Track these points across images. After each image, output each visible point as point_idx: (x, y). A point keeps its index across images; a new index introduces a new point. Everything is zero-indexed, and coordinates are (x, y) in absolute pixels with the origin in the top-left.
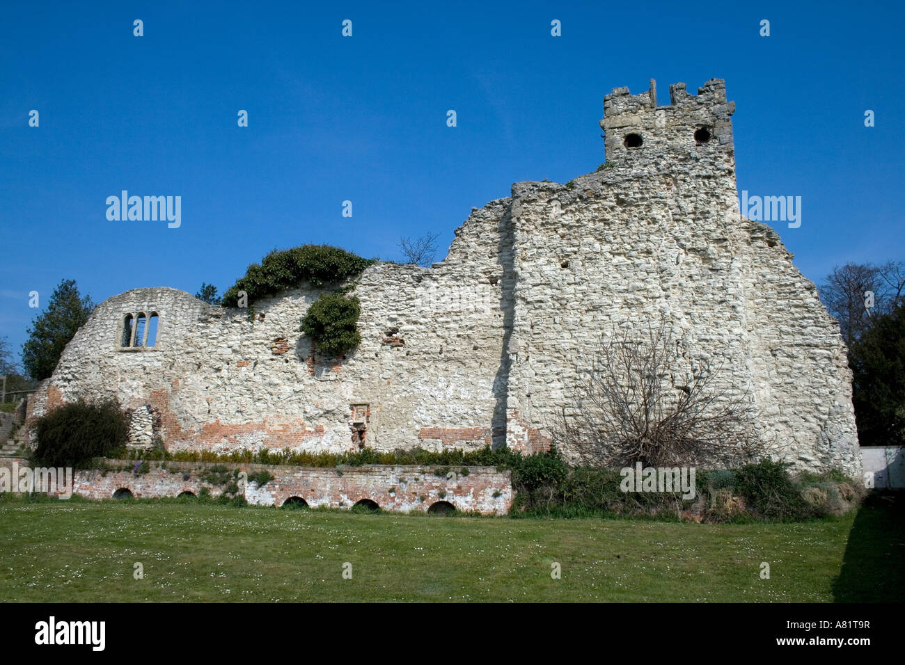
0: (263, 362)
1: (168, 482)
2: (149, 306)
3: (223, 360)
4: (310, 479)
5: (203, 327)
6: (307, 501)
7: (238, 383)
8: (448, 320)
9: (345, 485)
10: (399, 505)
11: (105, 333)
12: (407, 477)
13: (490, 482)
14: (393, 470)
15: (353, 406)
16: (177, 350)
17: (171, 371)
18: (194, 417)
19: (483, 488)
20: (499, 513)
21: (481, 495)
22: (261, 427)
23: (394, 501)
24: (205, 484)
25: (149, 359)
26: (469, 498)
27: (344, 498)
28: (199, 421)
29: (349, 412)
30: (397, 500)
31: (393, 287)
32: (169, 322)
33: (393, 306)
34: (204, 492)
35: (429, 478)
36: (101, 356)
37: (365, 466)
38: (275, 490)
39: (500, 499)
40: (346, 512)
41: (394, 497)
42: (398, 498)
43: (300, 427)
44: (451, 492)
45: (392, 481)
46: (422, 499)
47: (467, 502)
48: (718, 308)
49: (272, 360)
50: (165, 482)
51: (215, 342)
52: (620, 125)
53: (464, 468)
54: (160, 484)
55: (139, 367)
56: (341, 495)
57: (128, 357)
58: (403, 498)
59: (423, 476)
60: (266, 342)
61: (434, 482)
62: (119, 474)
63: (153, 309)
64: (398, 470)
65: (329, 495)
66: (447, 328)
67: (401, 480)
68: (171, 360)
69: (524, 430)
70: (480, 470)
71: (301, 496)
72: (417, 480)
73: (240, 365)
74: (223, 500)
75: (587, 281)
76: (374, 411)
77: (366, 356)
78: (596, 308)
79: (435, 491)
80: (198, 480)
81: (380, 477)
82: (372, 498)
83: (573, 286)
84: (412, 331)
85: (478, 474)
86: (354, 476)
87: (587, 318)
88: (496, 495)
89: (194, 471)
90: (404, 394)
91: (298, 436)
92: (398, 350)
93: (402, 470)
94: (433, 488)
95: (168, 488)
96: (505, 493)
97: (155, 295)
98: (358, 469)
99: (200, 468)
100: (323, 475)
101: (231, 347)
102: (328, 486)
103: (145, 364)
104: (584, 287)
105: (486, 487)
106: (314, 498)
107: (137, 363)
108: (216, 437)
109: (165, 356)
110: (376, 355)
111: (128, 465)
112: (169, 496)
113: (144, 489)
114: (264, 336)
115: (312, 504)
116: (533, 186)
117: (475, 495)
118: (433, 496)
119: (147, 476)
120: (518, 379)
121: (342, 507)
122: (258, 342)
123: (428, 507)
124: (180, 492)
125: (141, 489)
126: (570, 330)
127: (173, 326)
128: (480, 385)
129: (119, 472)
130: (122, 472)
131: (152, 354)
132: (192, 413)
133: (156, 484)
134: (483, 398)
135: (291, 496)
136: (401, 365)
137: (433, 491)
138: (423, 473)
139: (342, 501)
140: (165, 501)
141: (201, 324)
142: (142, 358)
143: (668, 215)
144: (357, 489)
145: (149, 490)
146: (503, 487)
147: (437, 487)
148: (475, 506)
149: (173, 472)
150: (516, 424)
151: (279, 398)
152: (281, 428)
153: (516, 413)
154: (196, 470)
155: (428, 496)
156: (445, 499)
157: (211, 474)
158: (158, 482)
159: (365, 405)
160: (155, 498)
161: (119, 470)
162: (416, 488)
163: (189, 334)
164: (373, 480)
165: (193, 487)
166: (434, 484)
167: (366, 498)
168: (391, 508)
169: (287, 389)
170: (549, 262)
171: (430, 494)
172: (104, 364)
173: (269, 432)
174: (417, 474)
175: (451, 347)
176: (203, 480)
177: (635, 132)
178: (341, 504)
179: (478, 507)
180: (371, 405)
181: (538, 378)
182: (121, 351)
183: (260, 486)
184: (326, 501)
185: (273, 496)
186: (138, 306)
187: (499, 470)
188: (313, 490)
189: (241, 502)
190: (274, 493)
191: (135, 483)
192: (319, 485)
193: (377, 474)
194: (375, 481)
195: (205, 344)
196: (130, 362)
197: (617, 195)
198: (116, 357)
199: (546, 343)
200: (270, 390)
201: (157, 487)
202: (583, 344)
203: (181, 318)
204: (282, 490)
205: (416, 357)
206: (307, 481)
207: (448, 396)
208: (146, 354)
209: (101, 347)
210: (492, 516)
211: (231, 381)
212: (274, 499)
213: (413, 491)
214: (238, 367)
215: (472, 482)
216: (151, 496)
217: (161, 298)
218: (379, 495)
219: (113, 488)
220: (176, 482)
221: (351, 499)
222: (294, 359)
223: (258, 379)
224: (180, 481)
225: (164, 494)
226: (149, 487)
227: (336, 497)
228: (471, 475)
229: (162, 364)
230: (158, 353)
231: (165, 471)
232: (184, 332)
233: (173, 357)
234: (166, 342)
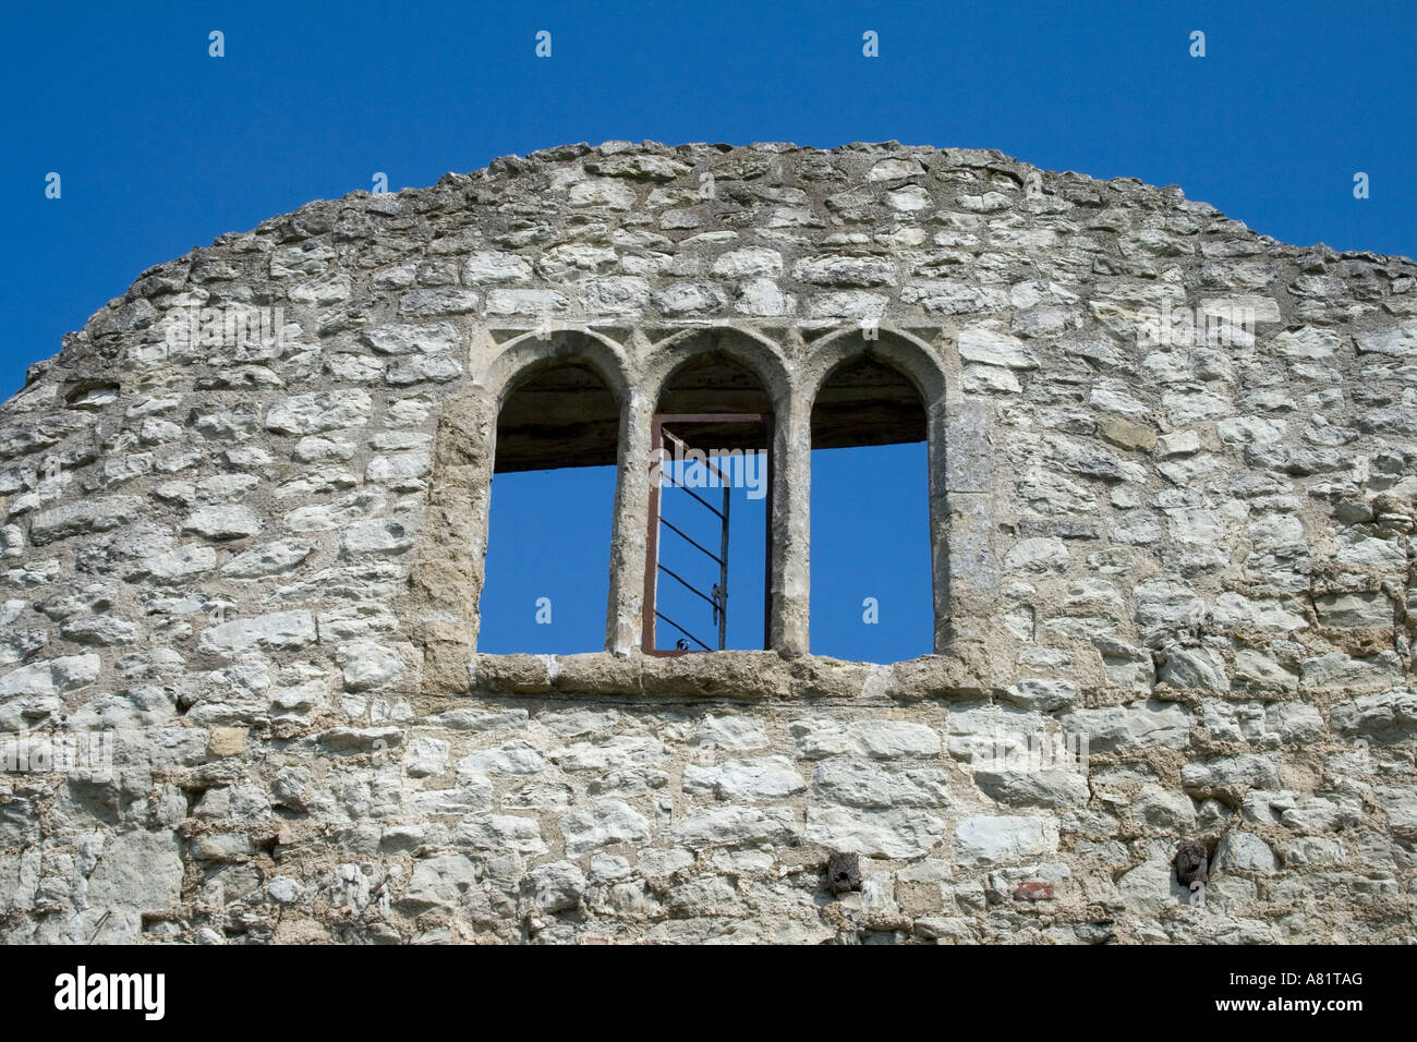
11: (271, 513)
16: (1245, 689)
25: (882, 785)
32: (1075, 429)
36: (234, 739)
55: (761, 861)
57: (587, 755)
63: (865, 313)
68: (1182, 806)
97: (852, 202)
103: (843, 832)
107: (724, 816)
109: (1094, 753)
127: (1132, 468)
131: (912, 732)
172: (267, 822)
182: (495, 689)
186: (667, 277)
196: (611, 800)
198: (427, 750)
203: (1214, 400)
208: (824, 730)
209: (215, 637)
217: (931, 222)
229: (1068, 840)
230: (984, 723)
232: (1290, 532)
233: (1196, 771)
234: (1082, 610)
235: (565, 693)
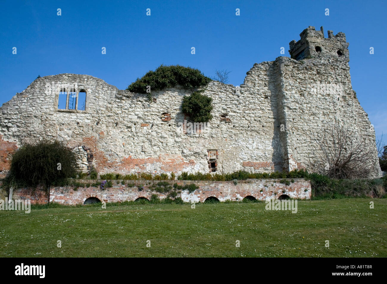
0: (157, 125)
1: (127, 192)
2: (79, 86)
3: (132, 122)
4: (219, 187)
5: (119, 102)
6: (218, 198)
7: (142, 135)
8: (250, 112)
9: (238, 189)
10: (265, 197)
11: (45, 99)
12: (268, 184)
13: (303, 185)
14: (261, 181)
15: (209, 151)
16: (102, 113)
17: (98, 126)
18: (117, 154)
19: (300, 188)
20: (307, 199)
21: (299, 191)
22: (159, 160)
23: (263, 196)
24: (154, 193)
25: (81, 118)
26: (295, 193)
27: (238, 196)
28: (120, 156)
29: (207, 153)
30: (264, 195)
31: (223, 94)
32: (94, 96)
33: (224, 103)
34: (154, 197)
35: (278, 184)
36: (43, 113)
37: (248, 180)
38: (199, 194)
39: (307, 192)
40: (240, 202)
41: (263, 194)
42: (264, 194)
43: (181, 161)
44: (288, 190)
45: (261, 186)
46: (275, 194)
47: (294, 194)
48: (351, 119)
49: (162, 124)
50: (125, 192)
51: (127, 111)
52: (314, 41)
53: (292, 179)
54: (121, 194)
55: (74, 122)
56: (236, 194)
57: (64, 115)
58: (267, 194)
59: (275, 184)
60: (158, 114)
61: (280, 186)
62: (88, 189)
63: (82, 87)
64: (264, 181)
65: (230, 195)
66: (249, 116)
67: (265, 186)
68: (97, 120)
69: (295, 163)
70: (298, 179)
71: (215, 196)
72: (272, 185)
73: (143, 125)
74: (167, 201)
75: (311, 103)
76: (220, 153)
77: (214, 126)
78: (314, 114)
79: (281, 190)
80: (149, 190)
81: (255, 185)
82: (252, 195)
83: (306, 104)
84: (234, 116)
85: (298, 182)
86: (243, 185)
87: (311, 118)
88: (306, 191)
89: (145, 185)
90: (234, 146)
91: (181, 165)
92: (229, 124)
93: (265, 181)
94: (279, 189)
95: (128, 196)
96: (309, 190)
97: (82, 79)
98: (244, 181)
99: (150, 183)
100: (226, 185)
101: (137, 115)
102: (229, 190)
103: (79, 121)
104: (309, 105)
105: (301, 187)
106: (223, 197)
107: (72, 119)
108: (131, 165)
109: (93, 117)
110: (218, 126)
111: (95, 183)
112: (129, 201)
113: (109, 197)
114: (157, 111)
115: (221, 200)
116: (289, 59)
117: (297, 191)
118: (280, 192)
119: (111, 189)
120: (291, 141)
121: (237, 200)
122: (154, 113)
123: (278, 197)
124: (136, 198)
125: (106, 197)
126: (306, 122)
127: (97, 99)
128: (267, 143)
129: (88, 188)
130: (90, 187)
131: (83, 115)
132: (115, 151)
133: (118, 194)
134: (268, 149)
135: (209, 196)
136: (232, 132)
137: (280, 190)
138: (275, 182)
139: (237, 197)
140: (126, 203)
141: (117, 100)
142: (75, 117)
143: (333, 81)
144: (244, 191)
145: (113, 197)
146: (308, 187)
147: (281, 188)
148: (297, 196)
149: (130, 186)
150: (293, 161)
151: (167, 145)
152: (170, 161)
153: (292, 156)
154: (147, 184)
155: (278, 193)
156: (285, 194)
157: (158, 186)
158: (120, 192)
159: (215, 150)
160: (118, 202)
161: (88, 186)
162: (272, 189)
163: (110, 105)
164: (252, 186)
165: (146, 194)
166: (280, 187)
167: (249, 195)
168: (261, 199)
169: (171, 141)
170: (296, 93)
171: (279, 192)
172: (46, 119)
173: (164, 163)
174: (272, 183)
175: (252, 125)
176: (152, 190)
177: (319, 45)
178: (237, 199)
179: (299, 196)
180: (218, 150)
181: (298, 141)
182: (59, 111)
183: (190, 192)
184: (229, 198)
185: (199, 197)
187: (306, 180)
188: (221, 193)
189: (179, 201)
190: (199, 195)
191: (101, 194)
192: (224, 190)
193: (254, 183)
194: (253, 187)
195: (120, 112)
196: (66, 118)
197: (317, 70)
198: (55, 115)
199: (299, 127)
200: (161, 140)
201: (119, 195)
202: (312, 129)
203: (103, 95)
204: (204, 193)
205: (237, 128)
206: (218, 188)
207: (254, 147)
208: (78, 115)
209: (42, 107)
210: (305, 199)
211: (138, 134)
212: (200, 198)
213: (271, 191)
214: (141, 126)
215: (296, 186)
216: (115, 201)
217: (87, 81)
218: (255, 193)
219: (84, 197)
220: (133, 192)
221: (242, 196)
222: (174, 124)
223: (154, 133)
224: (135, 191)
225: (125, 200)
226: (113, 195)
227: (234, 195)
228: (295, 182)
229: (91, 122)
230: (87, 115)
231: (124, 186)
232: (106, 104)
233: (98, 118)
234: (93, 108)
235: (63, 112)
